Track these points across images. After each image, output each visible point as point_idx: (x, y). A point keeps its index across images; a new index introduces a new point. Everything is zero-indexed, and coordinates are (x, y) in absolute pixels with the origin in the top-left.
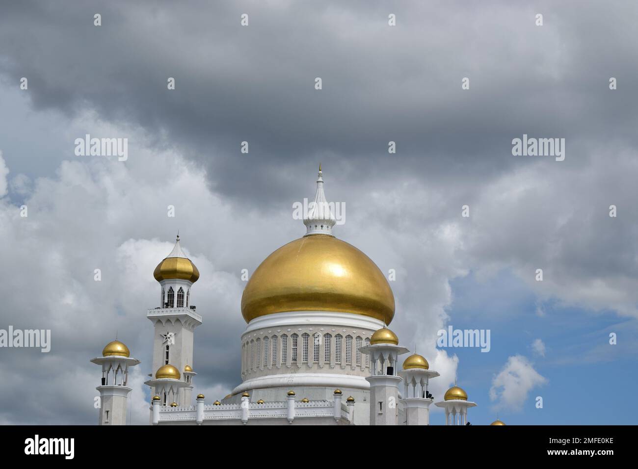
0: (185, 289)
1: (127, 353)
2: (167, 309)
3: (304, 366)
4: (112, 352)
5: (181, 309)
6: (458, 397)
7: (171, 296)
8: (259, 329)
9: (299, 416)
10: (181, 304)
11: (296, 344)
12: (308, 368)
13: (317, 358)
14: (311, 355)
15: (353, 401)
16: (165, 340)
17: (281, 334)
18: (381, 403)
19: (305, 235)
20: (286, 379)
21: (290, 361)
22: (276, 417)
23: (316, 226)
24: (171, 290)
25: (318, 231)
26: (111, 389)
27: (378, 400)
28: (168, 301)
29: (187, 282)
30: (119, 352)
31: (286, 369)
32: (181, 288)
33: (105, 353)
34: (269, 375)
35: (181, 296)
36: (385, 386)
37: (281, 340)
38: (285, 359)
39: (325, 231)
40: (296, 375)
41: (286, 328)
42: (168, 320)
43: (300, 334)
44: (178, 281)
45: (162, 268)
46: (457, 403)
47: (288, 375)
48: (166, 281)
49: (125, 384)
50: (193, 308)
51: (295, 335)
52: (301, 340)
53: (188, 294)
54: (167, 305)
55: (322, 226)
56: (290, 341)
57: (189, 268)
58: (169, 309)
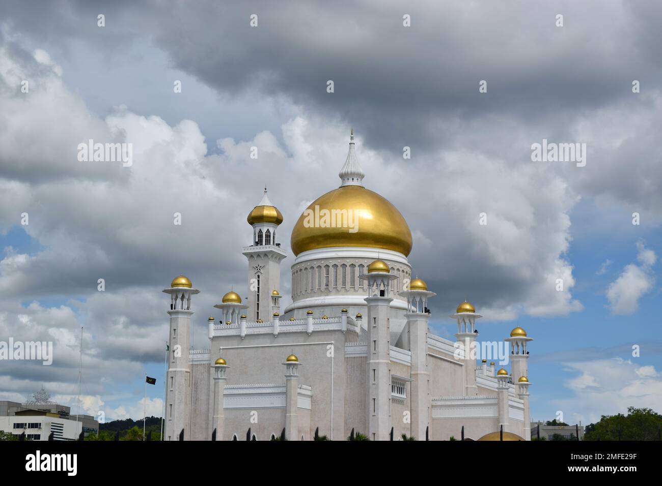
0: (271, 231)
1: (190, 285)
2: (257, 247)
3: (334, 290)
4: (177, 285)
5: (267, 246)
6: (467, 310)
7: (260, 236)
8: (301, 262)
9: (316, 330)
10: (268, 242)
11: (328, 273)
12: (338, 292)
13: (344, 283)
14: (340, 281)
15: (360, 317)
16: (256, 271)
17: (317, 265)
18: (375, 318)
19: (340, 186)
20: (320, 300)
21: (323, 287)
22: (299, 331)
23: (348, 179)
24: (260, 231)
25: (350, 183)
26: (177, 313)
27: (373, 316)
28: (258, 240)
29: (272, 224)
30: (183, 285)
31: (321, 293)
32: (268, 230)
33: (173, 285)
34: (308, 297)
35: (268, 236)
36: (378, 305)
37: (316, 270)
38: (320, 285)
39: (355, 183)
40: (329, 297)
41: (320, 260)
42: (258, 255)
43: (331, 265)
44: (265, 224)
45: (253, 214)
46: (464, 315)
47: (322, 298)
48: (256, 224)
49: (188, 308)
50: (278, 245)
51: (327, 266)
52: (332, 270)
53: (274, 234)
54: (257, 243)
55: (353, 179)
56: (324, 270)
57: (273, 213)
58: (259, 246)
